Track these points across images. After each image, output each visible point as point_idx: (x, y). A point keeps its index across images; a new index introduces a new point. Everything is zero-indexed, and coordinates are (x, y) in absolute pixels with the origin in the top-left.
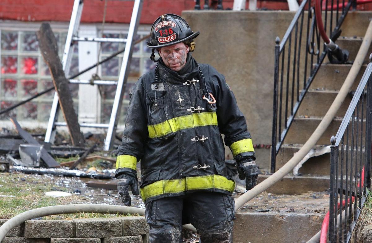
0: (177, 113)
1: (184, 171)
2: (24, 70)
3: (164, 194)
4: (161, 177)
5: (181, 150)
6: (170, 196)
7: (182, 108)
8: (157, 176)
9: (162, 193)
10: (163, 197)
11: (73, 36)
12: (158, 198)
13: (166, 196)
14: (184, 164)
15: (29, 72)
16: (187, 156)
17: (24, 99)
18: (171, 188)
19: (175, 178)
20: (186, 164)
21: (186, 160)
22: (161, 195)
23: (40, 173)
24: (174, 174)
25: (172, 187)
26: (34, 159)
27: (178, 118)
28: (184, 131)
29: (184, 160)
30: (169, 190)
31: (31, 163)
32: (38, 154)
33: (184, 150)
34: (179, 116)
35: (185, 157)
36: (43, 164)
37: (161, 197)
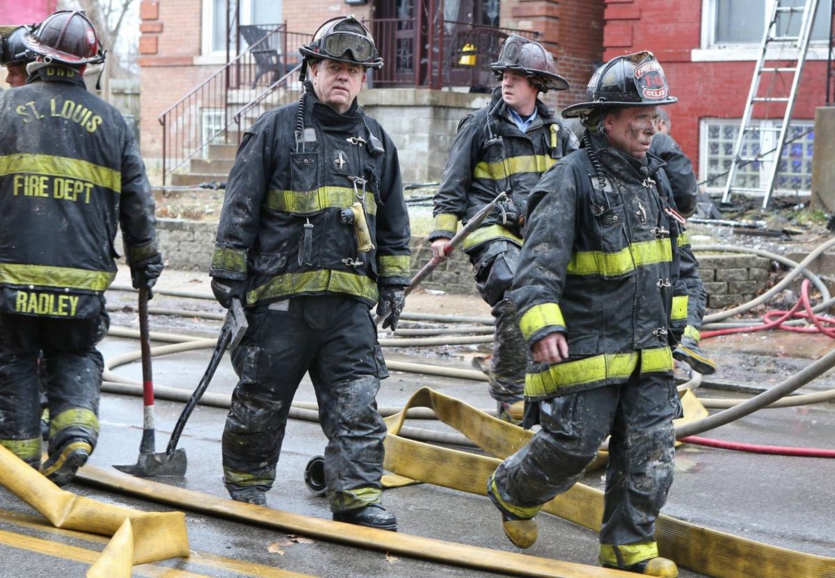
0: (636, 235)
1: (641, 339)
2: (724, 152)
3: (607, 379)
4: (601, 349)
5: (638, 302)
6: (615, 383)
7: (644, 227)
8: (593, 347)
9: (604, 378)
10: (604, 384)
11: (746, 127)
12: (596, 386)
13: (609, 383)
14: (641, 327)
15: (727, 153)
16: (647, 313)
17: (724, 172)
18: (617, 369)
19: (624, 351)
20: (645, 326)
21: (645, 319)
22: (601, 381)
23: (705, 223)
24: (624, 344)
25: (620, 366)
26: (706, 213)
27: (638, 244)
28: (648, 269)
29: (641, 320)
30: (615, 373)
31: (704, 216)
32: (709, 210)
33: (645, 302)
34: (640, 241)
35: (643, 314)
36: (713, 217)
37: (601, 385)
